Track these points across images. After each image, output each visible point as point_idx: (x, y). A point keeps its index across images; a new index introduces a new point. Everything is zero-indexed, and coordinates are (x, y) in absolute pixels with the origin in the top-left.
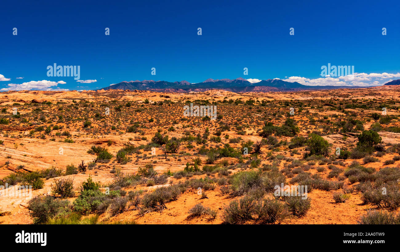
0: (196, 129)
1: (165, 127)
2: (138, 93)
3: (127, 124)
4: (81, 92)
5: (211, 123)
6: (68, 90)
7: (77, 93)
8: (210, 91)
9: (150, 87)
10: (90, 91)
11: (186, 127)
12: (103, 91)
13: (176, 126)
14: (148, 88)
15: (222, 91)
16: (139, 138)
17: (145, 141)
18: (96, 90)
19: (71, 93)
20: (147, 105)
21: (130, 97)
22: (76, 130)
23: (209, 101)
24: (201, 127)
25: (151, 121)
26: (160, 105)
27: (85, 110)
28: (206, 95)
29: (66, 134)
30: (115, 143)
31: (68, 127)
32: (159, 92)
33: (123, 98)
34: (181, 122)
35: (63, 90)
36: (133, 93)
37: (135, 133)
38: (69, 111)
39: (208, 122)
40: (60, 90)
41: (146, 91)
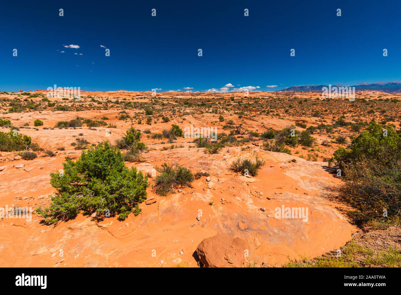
0: (362, 118)
1: (337, 115)
2: (303, 93)
3: (310, 112)
4: (268, 92)
5: (375, 115)
6: (261, 91)
7: (266, 93)
8: (362, 92)
9: (312, 89)
10: (273, 92)
11: (354, 117)
12: (281, 92)
13: (345, 115)
14: (310, 90)
15: (374, 92)
16: (321, 120)
17: (325, 123)
18: (277, 91)
19: (263, 93)
20: (318, 101)
21: (298, 95)
22: (282, 113)
23: (365, 99)
24: (367, 117)
25: (326, 111)
26: (328, 101)
27: (280, 103)
28: (358, 95)
29: (277, 115)
30: (307, 122)
31: (277, 111)
32: (319, 92)
33: (294, 96)
34: (349, 113)
35: (258, 91)
36: (300, 93)
37: (318, 117)
38: (272, 103)
39: (372, 114)
40: (257, 91)
41: (309, 92)
